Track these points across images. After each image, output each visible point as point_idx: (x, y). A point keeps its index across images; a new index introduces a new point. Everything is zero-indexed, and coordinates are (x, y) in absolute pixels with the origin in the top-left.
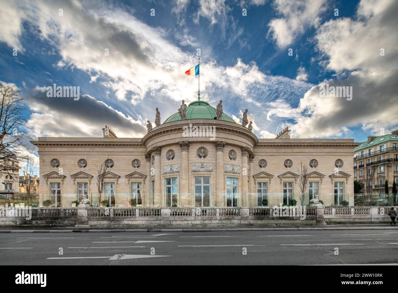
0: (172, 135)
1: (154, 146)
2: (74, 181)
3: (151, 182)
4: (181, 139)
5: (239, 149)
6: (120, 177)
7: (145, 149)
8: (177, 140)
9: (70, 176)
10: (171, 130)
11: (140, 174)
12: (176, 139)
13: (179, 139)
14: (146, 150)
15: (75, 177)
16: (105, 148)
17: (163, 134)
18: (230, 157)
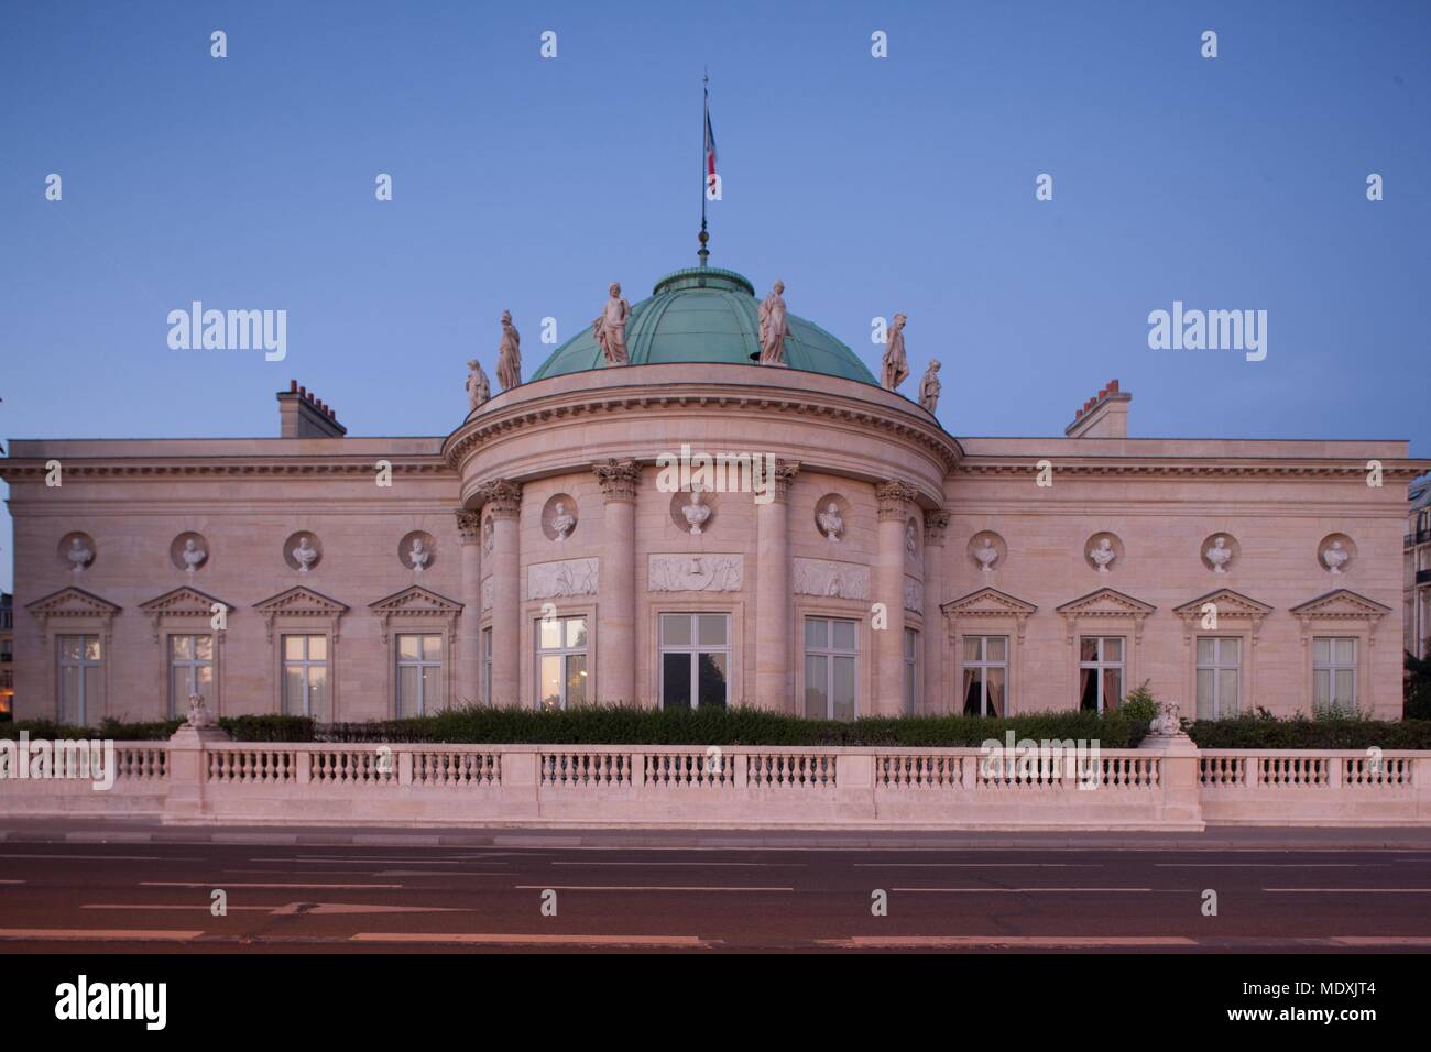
0: (565, 432)
1: (491, 477)
2: (158, 624)
3: (481, 632)
4: (601, 450)
5: (865, 488)
6: (347, 609)
7: (458, 485)
8: (584, 452)
9: (141, 606)
10: (562, 413)
11: (431, 597)
12: (580, 448)
13: (595, 450)
14: (461, 492)
15: (157, 609)
16: (283, 485)
17: (527, 428)
18: (820, 527)
